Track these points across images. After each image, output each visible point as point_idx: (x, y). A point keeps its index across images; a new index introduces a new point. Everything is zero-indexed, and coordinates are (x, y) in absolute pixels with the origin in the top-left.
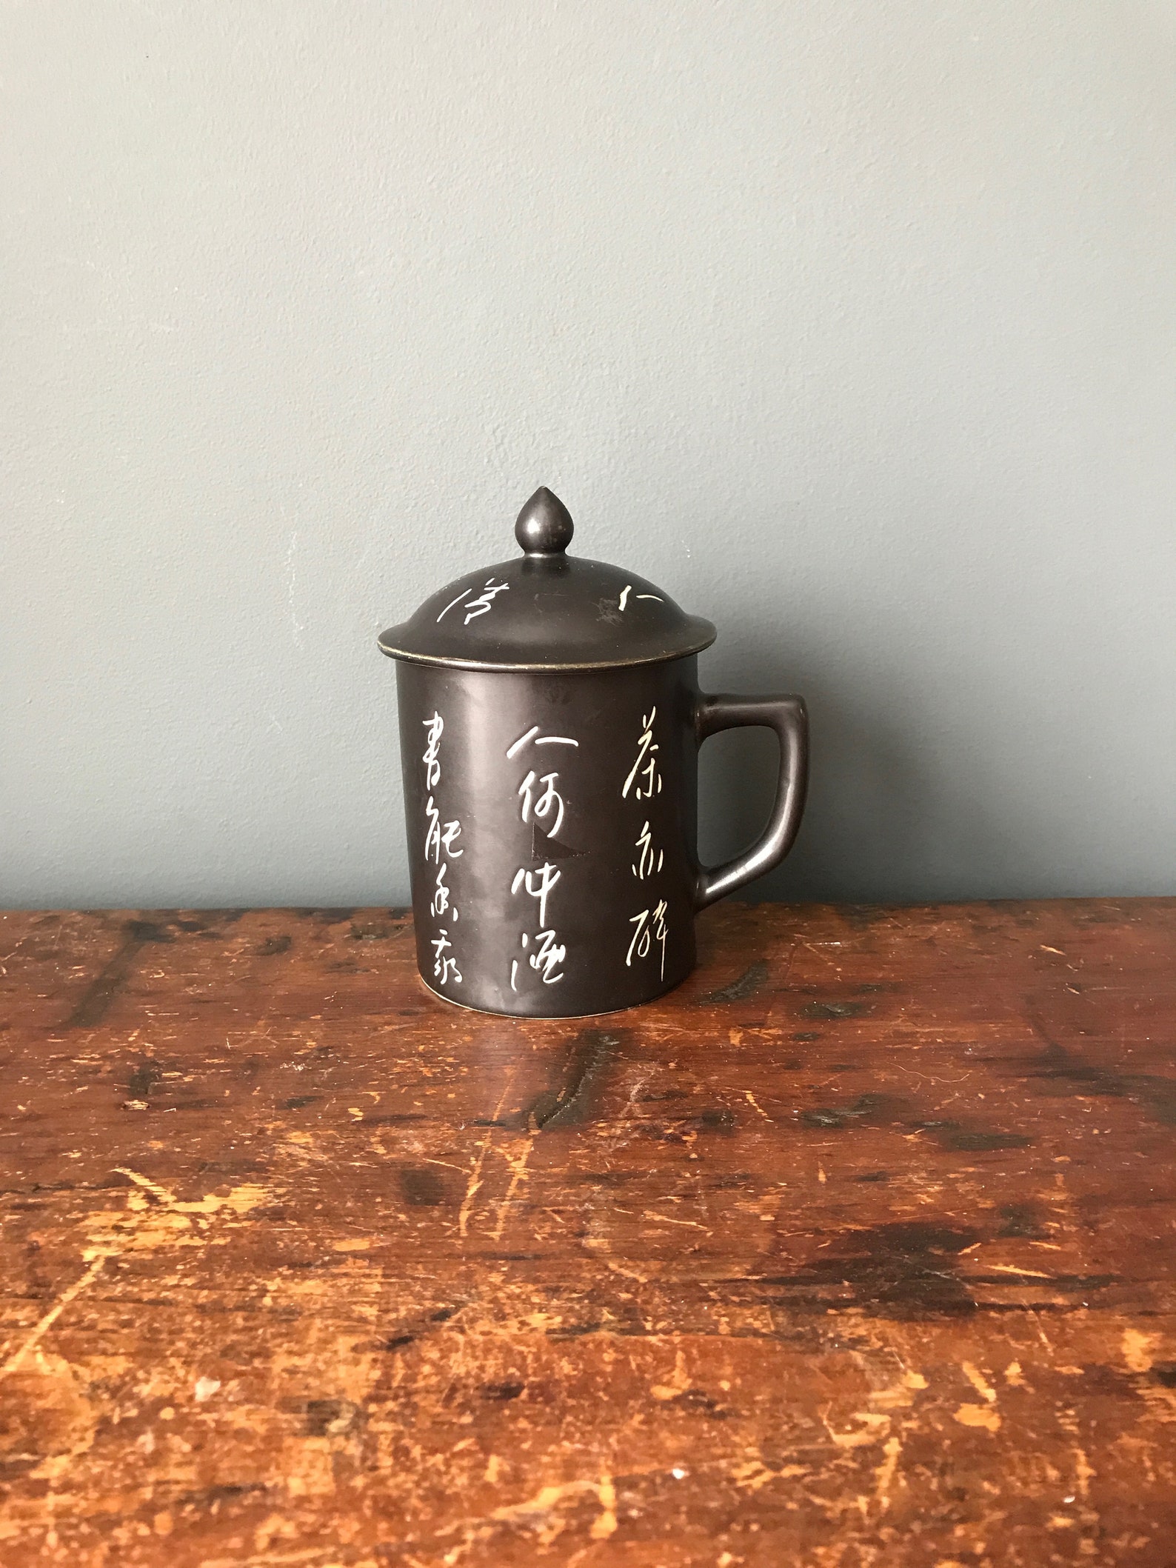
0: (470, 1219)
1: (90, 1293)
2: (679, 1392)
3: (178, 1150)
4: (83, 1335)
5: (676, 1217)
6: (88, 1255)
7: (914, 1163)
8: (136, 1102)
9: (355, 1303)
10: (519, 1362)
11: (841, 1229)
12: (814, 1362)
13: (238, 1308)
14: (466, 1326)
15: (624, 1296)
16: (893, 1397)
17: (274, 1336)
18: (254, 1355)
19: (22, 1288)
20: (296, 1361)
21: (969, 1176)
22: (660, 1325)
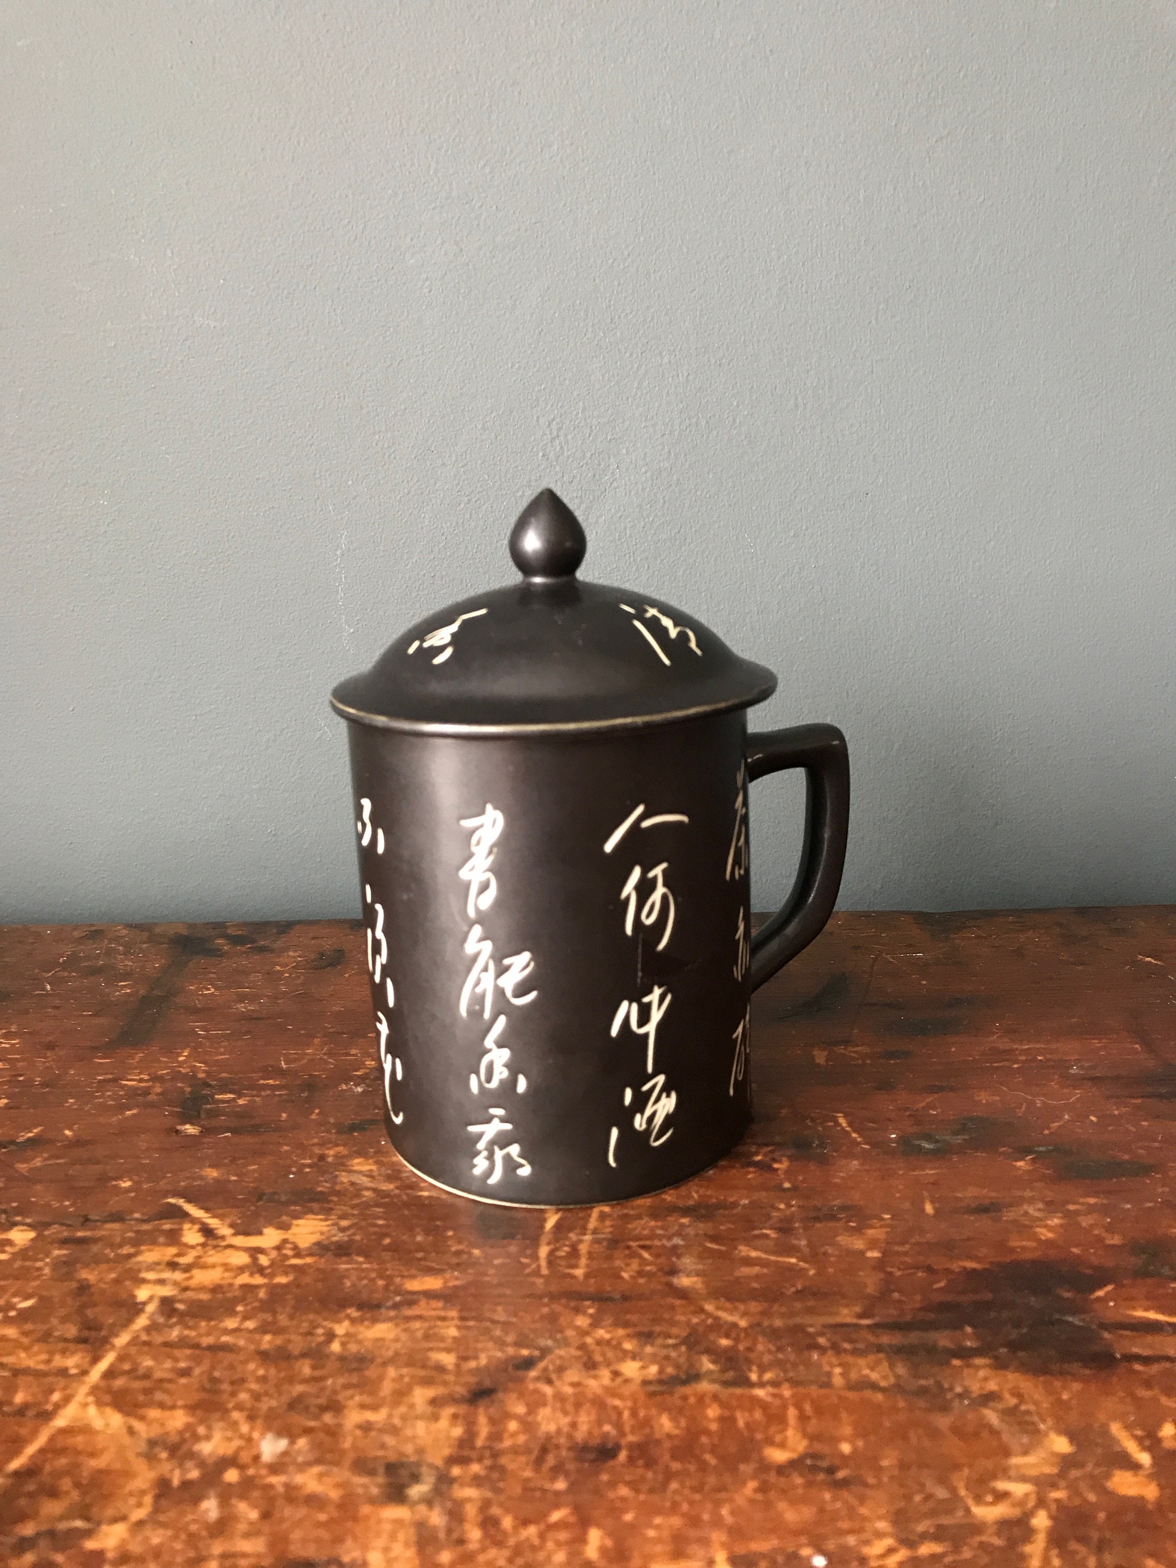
0: (551, 1253)
1: (144, 1337)
2: (794, 1456)
3: (233, 1178)
4: (137, 1385)
5: (774, 1253)
6: (142, 1294)
7: (1028, 1194)
8: (188, 1126)
9: (431, 1349)
10: (614, 1417)
11: (956, 1266)
12: (943, 1422)
13: (304, 1355)
14: (554, 1377)
15: (724, 1342)
16: (1036, 1462)
17: (347, 1386)
18: (324, 1409)
19: (72, 1331)
20: (370, 1416)
21: (1091, 1209)
22: (768, 1376)
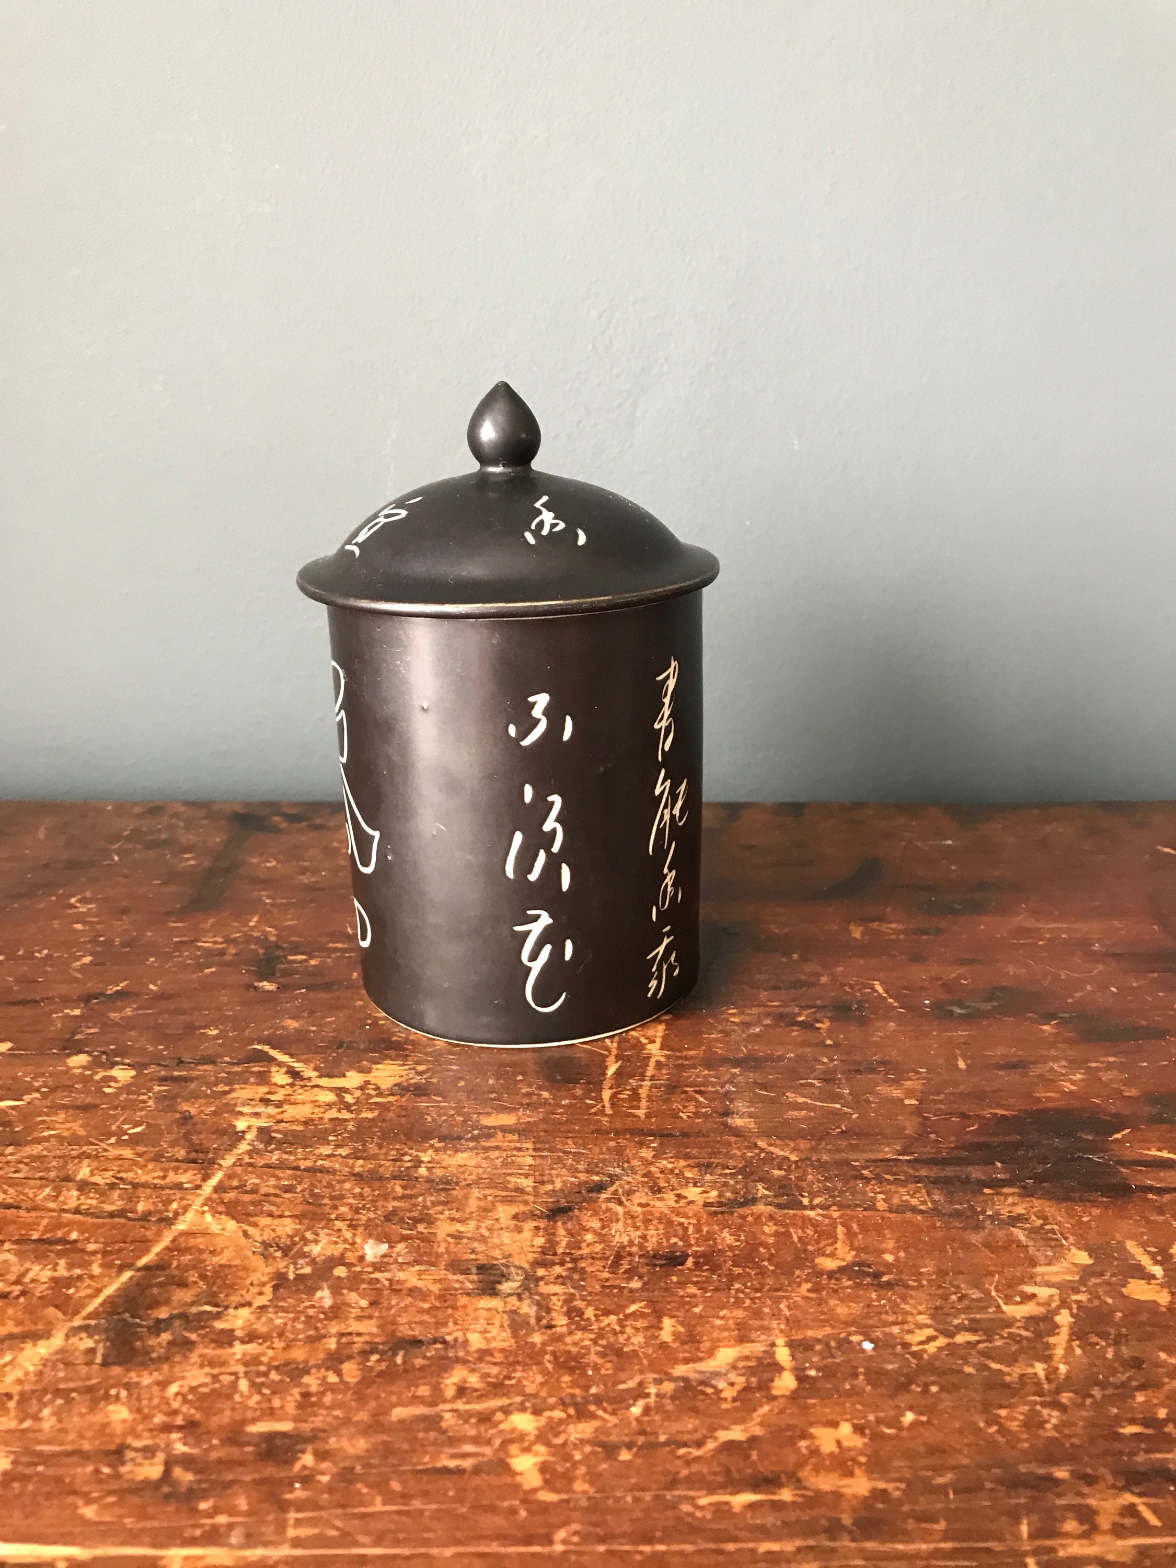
0: (613, 1096)
1: (247, 1159)
2: (844, 1264)
3: (314, 1028)
4: (247, 1198)
5: (819, 1100)
6: (241, 1125)
7: (1053, 1053)
8: (265, 983)
9: (510, 1175)
10: (680, 1232)
11: (987, 1113)
12: (976, 1238)
13: (395, 1178)
14: (623, 1199)
15: (777, 1173)
16: (1059, 1271)
17: (434, 1204)
18: (417, 1221)
19: (182, 1153)
20: (459, 1227)
21: (1109, 1067)
22: (817, 1201)
